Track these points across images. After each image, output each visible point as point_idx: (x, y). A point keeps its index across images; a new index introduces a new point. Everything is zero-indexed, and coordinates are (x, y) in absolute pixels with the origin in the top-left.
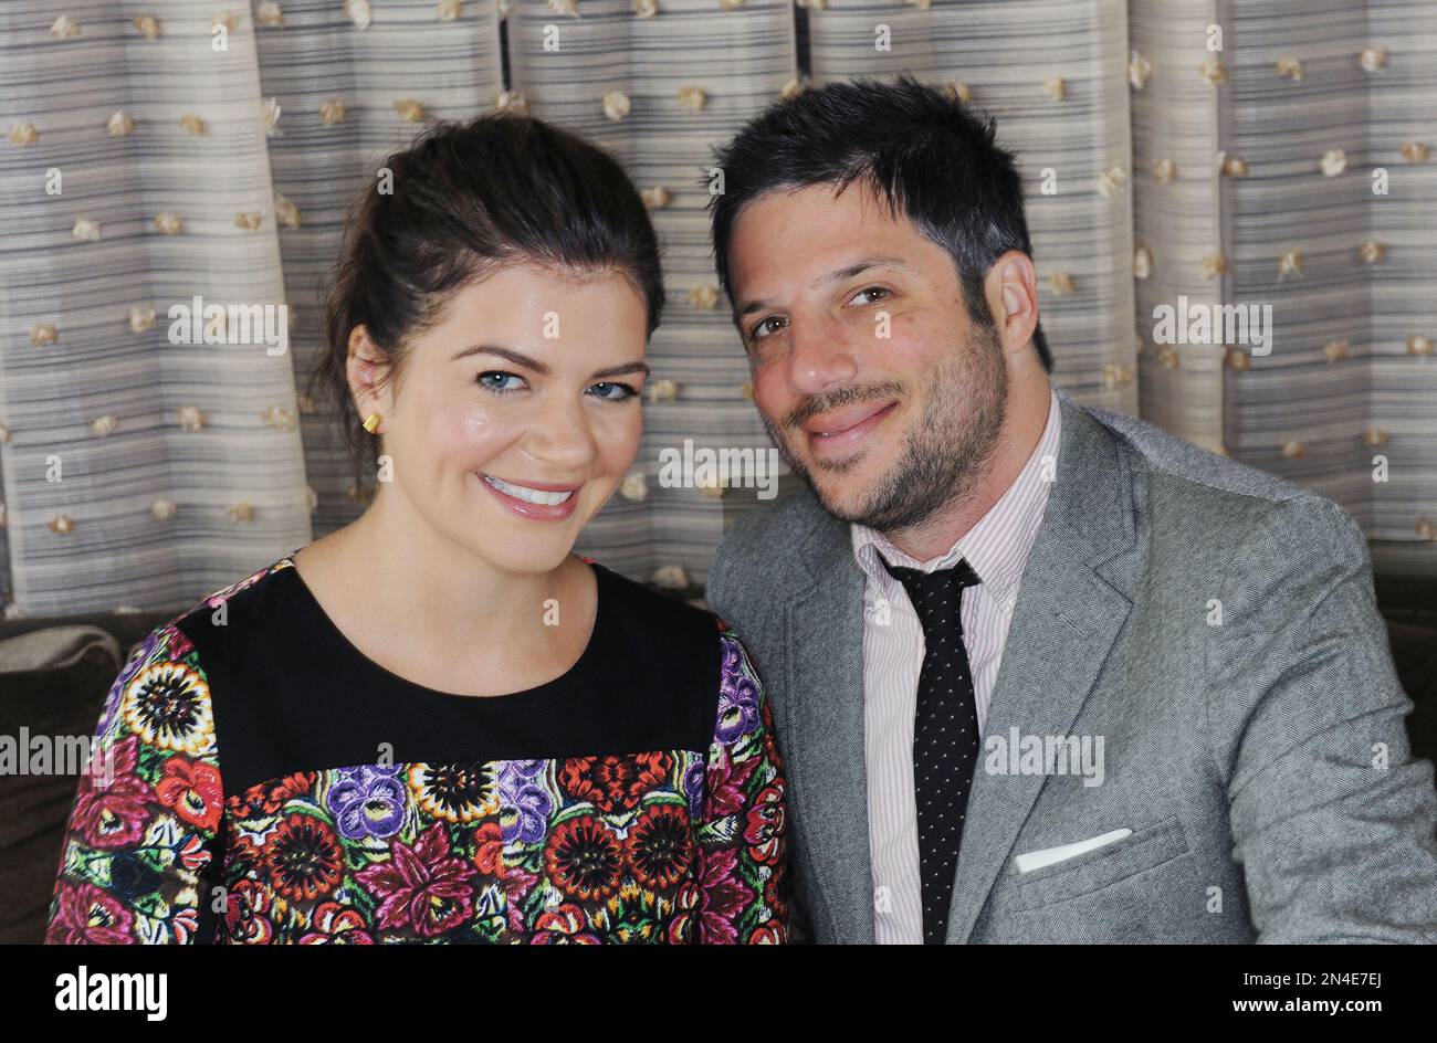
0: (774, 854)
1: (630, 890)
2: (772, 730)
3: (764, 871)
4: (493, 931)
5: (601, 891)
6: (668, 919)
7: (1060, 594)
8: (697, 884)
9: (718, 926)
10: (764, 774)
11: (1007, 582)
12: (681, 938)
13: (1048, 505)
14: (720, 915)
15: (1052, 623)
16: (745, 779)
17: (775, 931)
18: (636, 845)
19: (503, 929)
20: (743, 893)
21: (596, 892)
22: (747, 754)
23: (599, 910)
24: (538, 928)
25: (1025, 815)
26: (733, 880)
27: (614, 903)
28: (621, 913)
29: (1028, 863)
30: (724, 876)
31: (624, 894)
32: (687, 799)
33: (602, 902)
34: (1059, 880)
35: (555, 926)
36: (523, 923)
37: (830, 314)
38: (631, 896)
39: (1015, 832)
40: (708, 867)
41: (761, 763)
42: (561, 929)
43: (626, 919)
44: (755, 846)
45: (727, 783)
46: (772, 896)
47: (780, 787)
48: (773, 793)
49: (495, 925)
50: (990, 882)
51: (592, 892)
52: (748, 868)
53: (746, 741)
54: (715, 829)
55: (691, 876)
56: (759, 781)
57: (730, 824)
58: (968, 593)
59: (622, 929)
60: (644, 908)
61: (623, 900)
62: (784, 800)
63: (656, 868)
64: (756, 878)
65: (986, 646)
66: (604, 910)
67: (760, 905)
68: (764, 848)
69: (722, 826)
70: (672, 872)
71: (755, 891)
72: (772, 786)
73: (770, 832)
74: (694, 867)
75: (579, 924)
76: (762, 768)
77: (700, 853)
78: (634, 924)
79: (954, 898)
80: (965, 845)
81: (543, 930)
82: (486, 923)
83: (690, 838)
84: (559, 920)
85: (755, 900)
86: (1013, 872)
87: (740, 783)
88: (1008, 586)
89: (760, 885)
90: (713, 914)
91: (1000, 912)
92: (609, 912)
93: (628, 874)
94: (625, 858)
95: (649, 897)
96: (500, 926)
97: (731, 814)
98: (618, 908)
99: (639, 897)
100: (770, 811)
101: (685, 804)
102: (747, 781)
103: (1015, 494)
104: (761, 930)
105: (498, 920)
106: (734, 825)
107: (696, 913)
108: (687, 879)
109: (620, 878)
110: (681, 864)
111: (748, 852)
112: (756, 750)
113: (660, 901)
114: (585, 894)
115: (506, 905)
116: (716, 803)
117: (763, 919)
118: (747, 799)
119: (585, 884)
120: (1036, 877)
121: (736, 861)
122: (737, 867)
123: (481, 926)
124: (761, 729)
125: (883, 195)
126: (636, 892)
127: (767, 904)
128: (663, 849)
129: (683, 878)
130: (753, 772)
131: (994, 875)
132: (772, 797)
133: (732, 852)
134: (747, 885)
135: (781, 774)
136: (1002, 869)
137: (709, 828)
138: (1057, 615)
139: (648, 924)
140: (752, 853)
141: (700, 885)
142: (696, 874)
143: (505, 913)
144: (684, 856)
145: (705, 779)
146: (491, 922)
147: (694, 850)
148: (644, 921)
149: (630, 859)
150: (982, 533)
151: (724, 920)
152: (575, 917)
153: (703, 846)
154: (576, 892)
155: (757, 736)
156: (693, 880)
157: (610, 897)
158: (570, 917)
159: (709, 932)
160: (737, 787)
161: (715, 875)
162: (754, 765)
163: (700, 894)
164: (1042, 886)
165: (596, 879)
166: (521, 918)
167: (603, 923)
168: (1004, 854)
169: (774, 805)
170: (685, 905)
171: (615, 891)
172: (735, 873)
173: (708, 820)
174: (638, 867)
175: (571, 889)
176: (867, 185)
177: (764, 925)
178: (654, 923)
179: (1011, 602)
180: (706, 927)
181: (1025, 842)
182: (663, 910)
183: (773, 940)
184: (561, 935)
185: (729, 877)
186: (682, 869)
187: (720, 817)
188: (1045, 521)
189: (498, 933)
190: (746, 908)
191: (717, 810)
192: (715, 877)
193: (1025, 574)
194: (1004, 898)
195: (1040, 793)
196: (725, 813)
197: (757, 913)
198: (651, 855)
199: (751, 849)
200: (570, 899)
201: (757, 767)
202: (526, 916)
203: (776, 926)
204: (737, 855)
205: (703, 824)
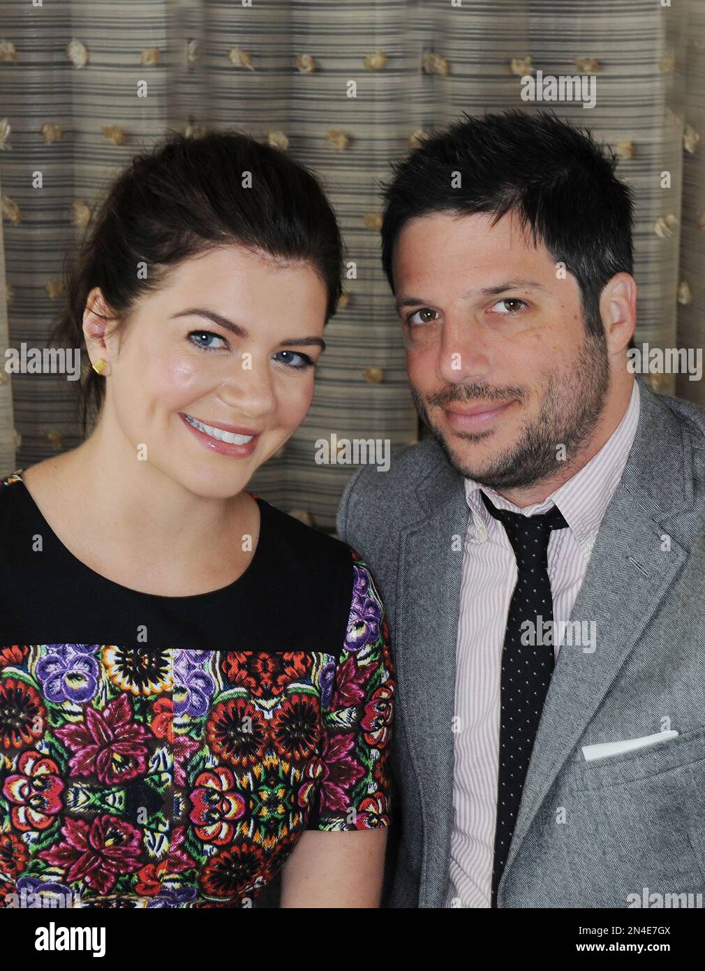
0: (383, 740)
1: (271, 760)
2: (389, 642)
3: (374, 752)
4: (161, 784)
5: (248, 760)
6: (298, 784)
7: (631, 541)
8: (321, 759)
9: (335, 793)
10: (380, 676)
11: (588, 528)
12: (306, 800)
13: (625, 470)
14: (338, 786)
15: (623, 563)
16: (365, 679)
17: (379, 801)
18: (280, 725)
19: (169, 783)
20: (357, 770)
21: (245, 760)
22: (369, 660)
23: (246, 774)
24: (197, 784)
25: (591, 715)
26: (350, 758)
27: (258, 770)
28: (263, 778)
29: (592, 753)
30: (343, 755)
31: (266, 763)
32: (320, 692)
33: (248, 768)
34: (617, 769)
35: (211, 784)
36: (186, 780)
37: (475, 317)
38: (272, 764)
39: (581, 729)
40: (331, 747)
41: (379, 667)
42: (215, 787)
43: (267, 783)
44: (369, 733)
45: (352, 681)
46: (379, 774)
47: (391, 688)
48: (386, 691)
49: (163, 779)
50: (559, 766)
51: (241, 759)
52: (362, 750)
53: (368, 649)
54: (338, 717)
55: (317, 752)
56: (376, 681)
57: (351, 714)
58: (555, 535)
59: (262, 791)
60: (281, 775)
61: (265, 768)
62: (393, 697)
63: (293, 744)
64: (368, 758)
65: (564, 578)
66: (250, 774)
67: (369, 780)
68: (376, 735)
69: (344, 715)
70: (304, 749)
71: (367, 768)
72: (385, 687)
73: (381, 722)
74: (320, 746)
75: (229, 784)
76: (379, 671)
77: (325, 734)
78: (272, 787)
79: (528, 778)
80: (540, 735)
81: (201, 786)
82: (156, 778)
83: (319, 724)
84: (213, 780)
85: (366, 775)
86: (578, 759)
87: (361, 681)
88: (588, 532)
89: (370, 763)
90: (331, 784)
91: (565, 791)
92: (253, 776)
93: (270, 747)
94: (269, 735)
95: (285, 767)
96: (167, 780)
97: (352, 706)
98: (260, 774)
99: (277, 767)
100: (382, 705)
101: (318, 695)
102: (367, 681)
103: (601, 460)
104: (368, 799)
105: (165, 776)
106: (354, 715)
107: (318, 783)
108: (314, 754)
109: (264, 752)
110: (311, 742)
111: (363, 737)
112: (375, 656)
113: (294, 770)
114: (235, 760)
115: (173, 766)
116: (341, 696)
117: (371, 791)
118: (366, 695)
119: (236, 753)
120: (597, 765)
121: (353, 744)
122: (354, 748)
123: (152, 780)
124: (380, 641)
125: (529, 225)
126: (275, 762)
127: (375, 779)
128: (300, 729)
129: (312, 753)
130: (372, 674)
131: (562, 760)
132: (385, 695)
133: (351, 736)
134: (360, 763)
135: (393, 677)
136: (569, 757)
137: (333, 716)
138: (627, 558)
139: (282, 788)
140: (366, 738)
141: (323, 760)
142: (321, 752)
143: (172, 771)
144: (313, 736)
145: (335, 677)
146: (160, 777)
147: (321, 733)
148: (280, 785)
149: (273, 735)
150: (573, 488)
151: (339, 790)
152: (227, 778)
153: (328, 730)
154: (229, 759)
155: (377, 646)
156: (320, 755)
157: (255, 764)
158: (223, 778)
159: (327, 798)
160: (359, 685)
161: (335, 754)
162: (373, 668)
163: (323, 767)
164: (603, 772)
165: (246, 749)
166: (184, 775)
167: (249, 785)
168: (572, 744)
169: (386, 701)
170: (311, 775)
171: (260, 760)
172: (352, 753)
173: (333, 710)
174: (279, 742)
175: (225, 755)
176: (516, 216)
177: (371, 796)
178: (287, 788)
179: (589, 544)
180: (325, 795)
181: (590, 737)
182: (295, 778)
183: (377, 809)
184: (214, 791)
185: (347, 756)
186: (312, 746)
187: (343, 708)
188: (622, 482)
189: (165, 786)
190: (359, 781)
191: (341, 702)
192: (335, 755)
193: (603, 523)
194: (570, 779)
195: (605, 698)
196: (346, 705)
197: (366, 786)
198: (289, 733)
199: (365, 735)
200: (224, 764)
201: (375, 671)
202: (188, 774)
203: (380, 797)
204: (355, 739)
205: (331, 712)
